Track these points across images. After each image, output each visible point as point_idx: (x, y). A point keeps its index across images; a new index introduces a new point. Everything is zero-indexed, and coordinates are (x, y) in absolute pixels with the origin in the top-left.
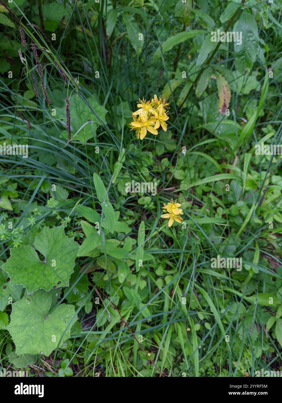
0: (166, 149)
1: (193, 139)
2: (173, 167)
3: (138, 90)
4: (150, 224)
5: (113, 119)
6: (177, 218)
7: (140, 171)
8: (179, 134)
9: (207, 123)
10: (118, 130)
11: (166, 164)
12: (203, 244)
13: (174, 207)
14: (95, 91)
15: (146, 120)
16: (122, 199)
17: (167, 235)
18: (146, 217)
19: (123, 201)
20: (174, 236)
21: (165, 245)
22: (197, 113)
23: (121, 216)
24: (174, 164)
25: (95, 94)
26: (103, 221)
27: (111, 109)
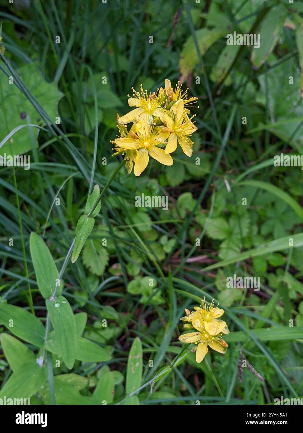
0: (187, 172)
1: (245, 151)
2: (204, 211)
3: (128, 48)
4: (154, 336)
5: (75, 110)
6: (216, 342)
7: (132, 223)
8: (215, 142)
9: (276, 120)
10: (84, 134)
11: (187, 206)
12: (270, 383)
13: (207, 317)
14: (37, 48)
15: (147, 134)
16: (93, 283)
17: (190, 363)
18: (143, 321)
19: (95, 288)
20: (206, 367)
21: (186, 386)
22: (254, 98)
23: (90, 322)
24: (205, 205)
25: (35, 56)
26: (49, 338)
27: (69, 89)
